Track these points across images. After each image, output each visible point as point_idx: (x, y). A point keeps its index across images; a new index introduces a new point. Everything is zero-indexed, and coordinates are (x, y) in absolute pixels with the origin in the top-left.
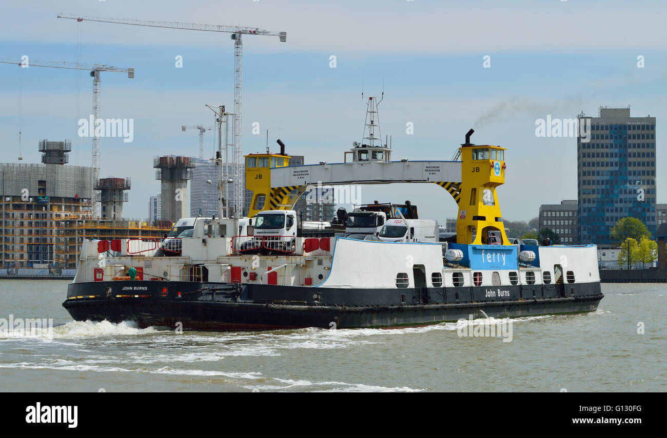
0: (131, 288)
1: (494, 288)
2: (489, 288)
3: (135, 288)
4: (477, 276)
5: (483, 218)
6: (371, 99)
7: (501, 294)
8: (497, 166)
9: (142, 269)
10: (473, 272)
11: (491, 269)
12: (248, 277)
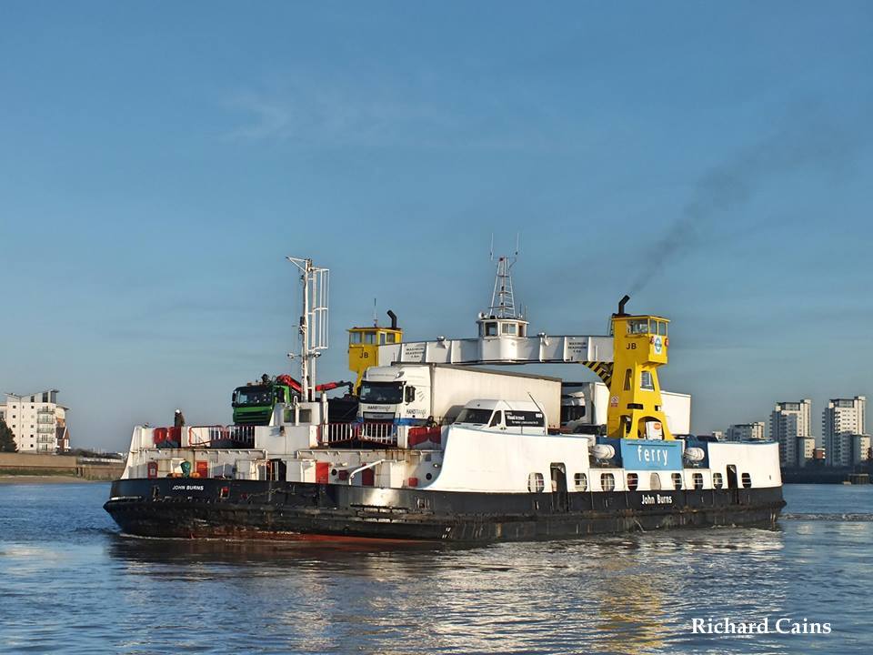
0: (184, 488)
1: (653, 493)
2: (646, 493)
3: (188, 488)
4: (633, 479)
5: (640, 407)
6: (501, 259)
7: (661, 500)
8: (658, 342)
9: (205, 464)
10: (627, 472)
11: (648, 470)
12: (337, 476)
